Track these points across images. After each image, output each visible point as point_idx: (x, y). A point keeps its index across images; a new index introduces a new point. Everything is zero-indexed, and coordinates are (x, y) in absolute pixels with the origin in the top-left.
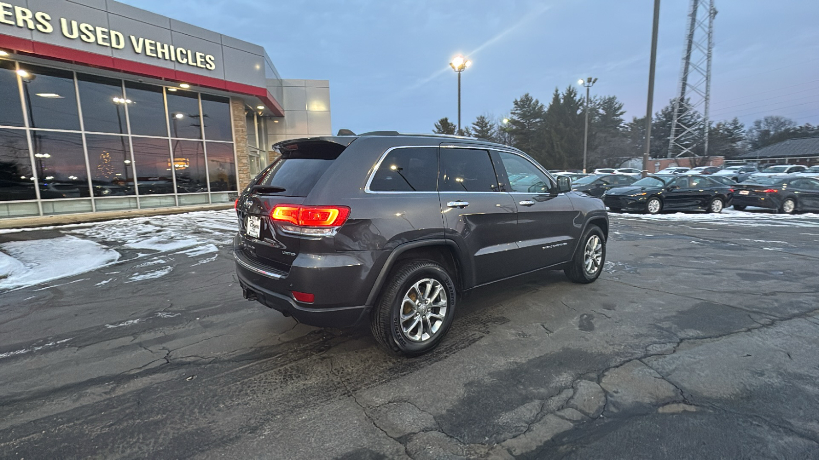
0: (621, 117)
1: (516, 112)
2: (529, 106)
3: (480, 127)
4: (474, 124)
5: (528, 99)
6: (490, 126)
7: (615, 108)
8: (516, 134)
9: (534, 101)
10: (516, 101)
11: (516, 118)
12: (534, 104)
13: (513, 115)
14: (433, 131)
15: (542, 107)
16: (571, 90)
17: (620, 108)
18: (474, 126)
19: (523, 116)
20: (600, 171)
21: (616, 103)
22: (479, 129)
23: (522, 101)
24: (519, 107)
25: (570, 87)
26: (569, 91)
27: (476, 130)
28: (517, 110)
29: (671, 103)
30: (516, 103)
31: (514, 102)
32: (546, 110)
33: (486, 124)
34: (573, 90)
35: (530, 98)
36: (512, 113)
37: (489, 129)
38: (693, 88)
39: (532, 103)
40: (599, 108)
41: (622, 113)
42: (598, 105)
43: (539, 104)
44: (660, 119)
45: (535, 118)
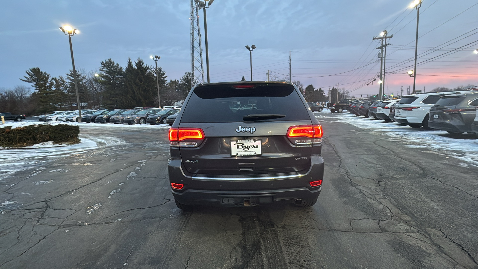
0: (166, 79)
1: (104, 69)
2: (112, 67)
3: (73, 77)
4: (68, 75)
5: (111, 62)
6: (83, 77)
7: (162, 74)
8: (106, 84)
9: (115, 64)
10: (103, 62)
11: (103, 73)
12: (116, 66)
13: (101, 71)
14: (25, 77)
15: (121, 68)
16: (140, 61)
17: (164, 74)
18: (68, 76)
19: (109, 72)
20: (166, 108)
21: (162, 71)
22: (73, 79)
23: (106, 63)
24: (105, 66)
25: (139, 59)
26: (139, 61)
27: (70, 79)
28: (104, 68)
29: (186, 74)
30: (103, 63)
31: (101, 63)
32: (124, 70)
33: (79, 75)
34: (141, 61)
35: (112, 62)
36: (100, 70)
37: (82, 80)
38: (197, 68)
39: (114, 65)
40: (154, 73)
41: (166, 77)
42: (153, 71)
43: (119, 67)
44: (182, 82)
45: (117, 75)
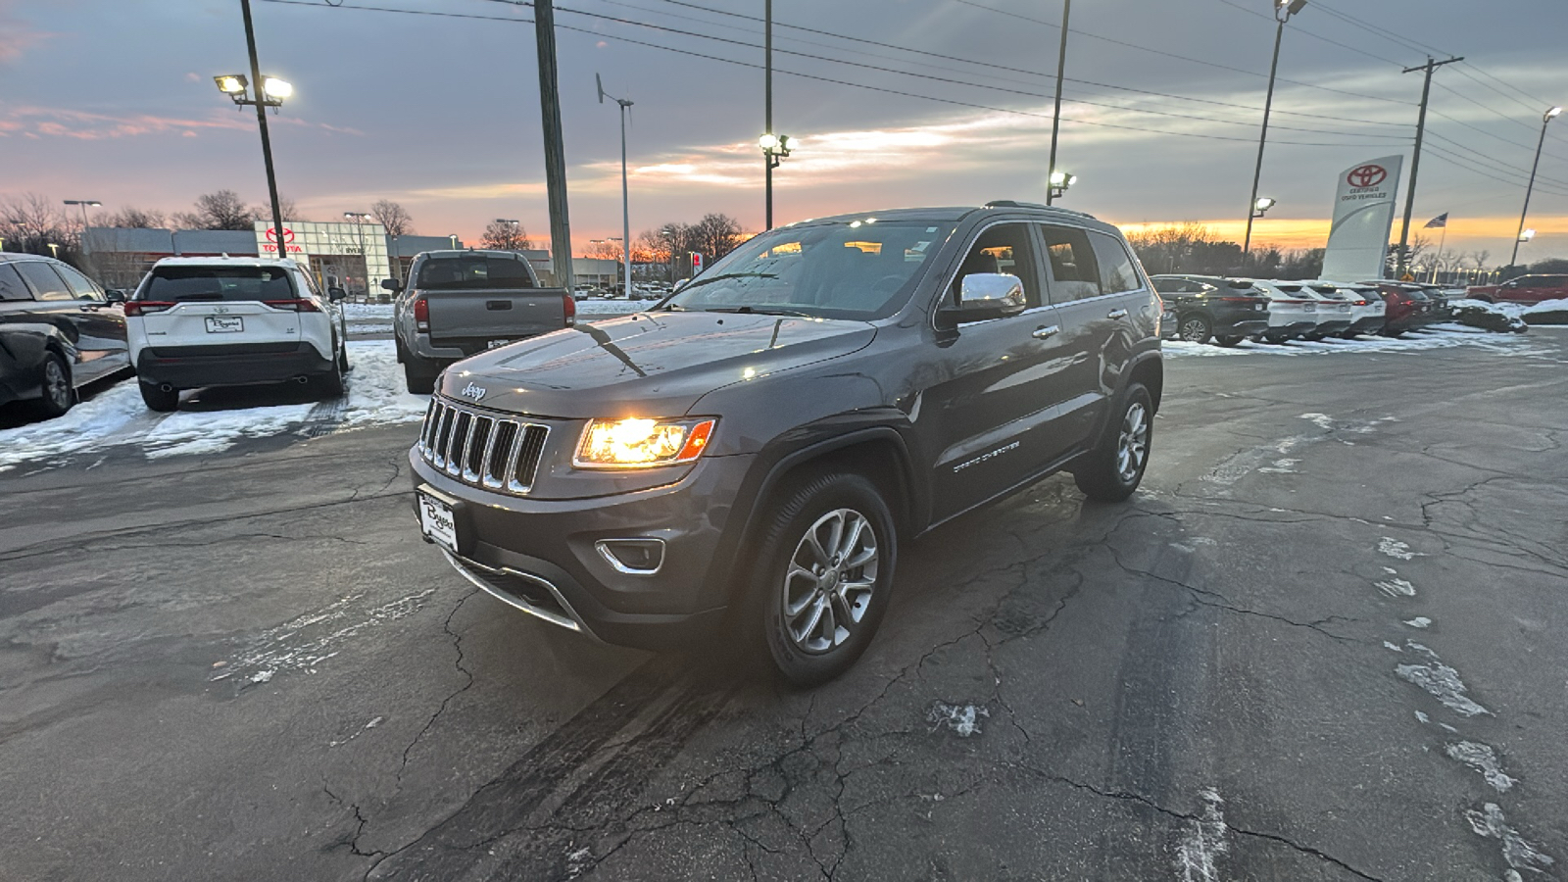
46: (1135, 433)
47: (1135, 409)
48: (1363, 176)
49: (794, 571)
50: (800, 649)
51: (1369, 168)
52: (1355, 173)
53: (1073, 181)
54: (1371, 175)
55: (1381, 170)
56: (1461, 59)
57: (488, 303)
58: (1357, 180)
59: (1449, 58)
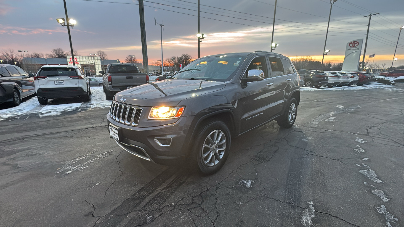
46: (293, 110)
47: (293, 104)
48: (353, 44)
49: (205, 145)
50: (206, 165)
51: (354, 42)
52: (351, 43)
53: (277, 45)
54: (355, 44)
55: (357, 42)
56: (379, 14)
57: (127, 77)
58: (351, 45)
59: (376, 13)
